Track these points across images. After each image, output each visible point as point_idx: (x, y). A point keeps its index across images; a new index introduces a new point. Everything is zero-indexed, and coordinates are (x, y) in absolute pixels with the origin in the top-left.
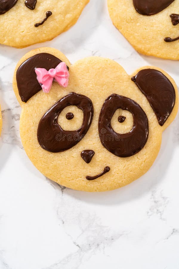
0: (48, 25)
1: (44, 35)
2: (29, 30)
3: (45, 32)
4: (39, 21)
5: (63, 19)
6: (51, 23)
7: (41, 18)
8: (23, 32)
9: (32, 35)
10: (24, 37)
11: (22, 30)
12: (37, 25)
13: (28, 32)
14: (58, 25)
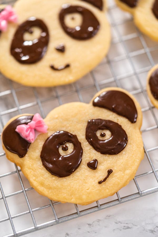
0: (110, 181)
1: (107, 191)
2: (94, 187)
3: (108, 188)
4: (102, 178)
5: (123, 175)
6: (113, 180)
7: (103, 176)
8: (88, 189)
9: (97, 191)
10: (89, 193)
11: (87, 188)
12: (100, 183)
13: (93, 189)
14: (119, 181)
